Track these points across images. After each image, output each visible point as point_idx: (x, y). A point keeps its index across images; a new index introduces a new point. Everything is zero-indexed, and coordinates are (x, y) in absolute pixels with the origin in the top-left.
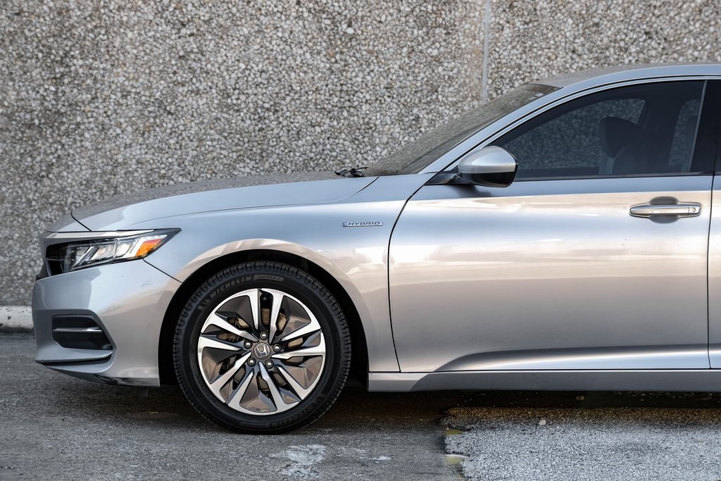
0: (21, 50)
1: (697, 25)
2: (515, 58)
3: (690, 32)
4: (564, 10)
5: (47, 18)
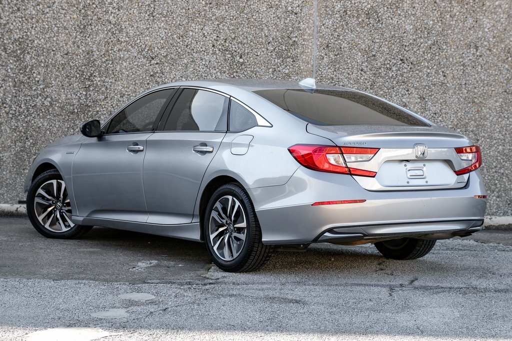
0: (68, 73)
1: (429, 55)
2: (330, 74)
3: (425, 59)
4: (356, 48)
5: (82, 56)
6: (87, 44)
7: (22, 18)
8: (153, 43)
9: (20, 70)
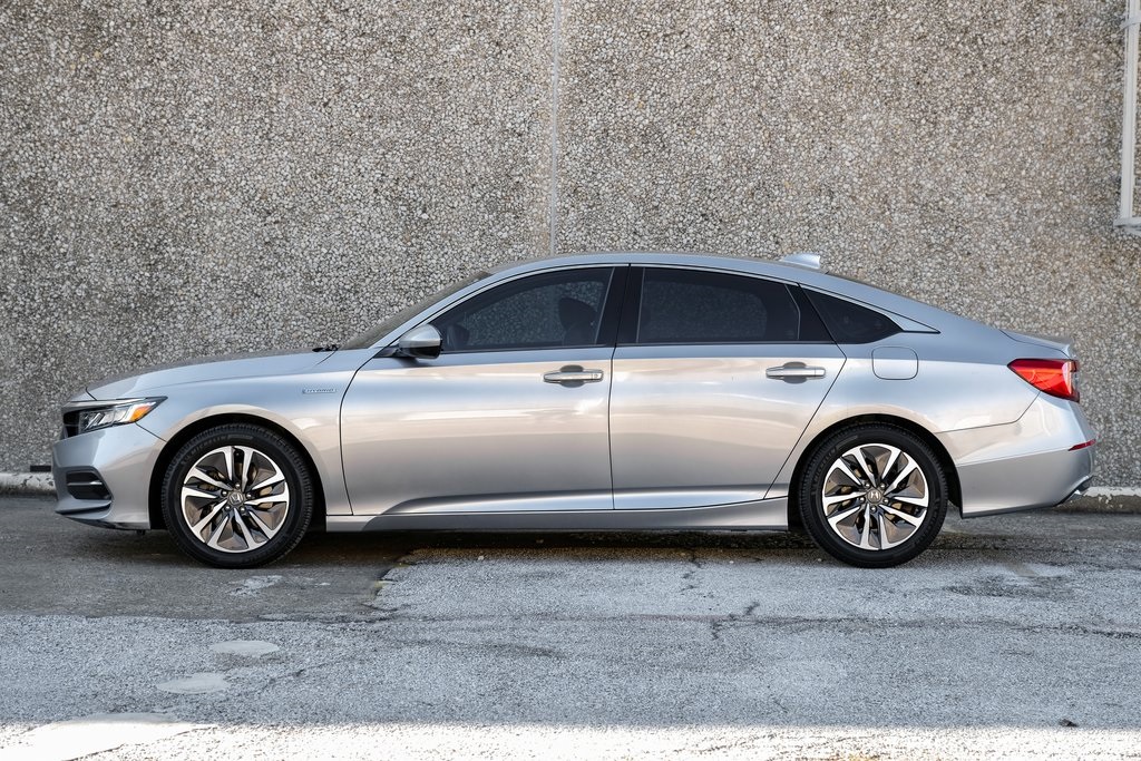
0: (117, 239)
1: (750, 207)
2: (580, 239)
3: (744, 213)
4: (625, 195)
5: (142, 209)
6: (152, 188)
7: (35, 142)
8: (269, 185)
9: (32, 234)
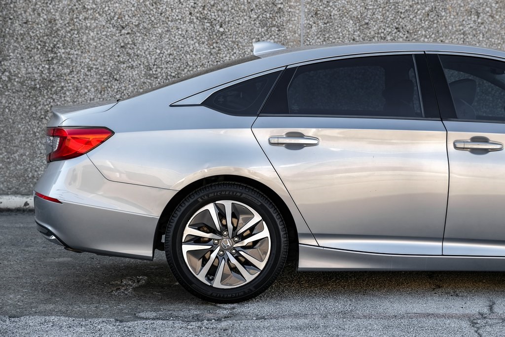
6: (49, 12)
8: (123, 10)
